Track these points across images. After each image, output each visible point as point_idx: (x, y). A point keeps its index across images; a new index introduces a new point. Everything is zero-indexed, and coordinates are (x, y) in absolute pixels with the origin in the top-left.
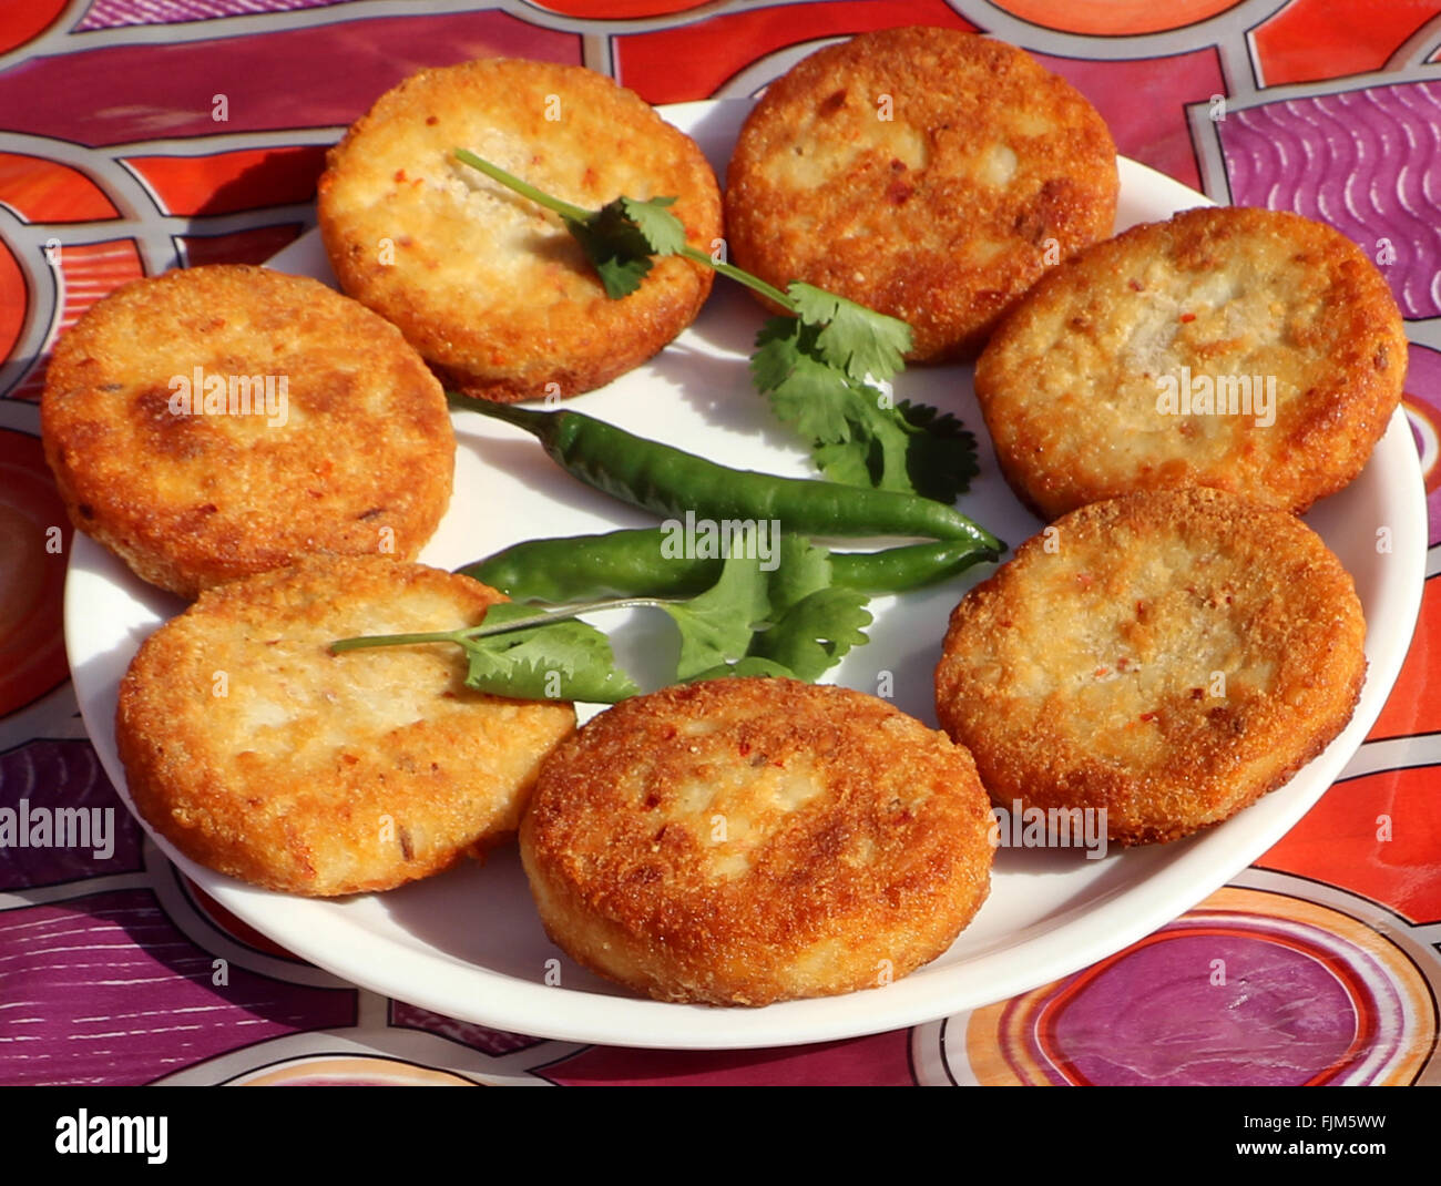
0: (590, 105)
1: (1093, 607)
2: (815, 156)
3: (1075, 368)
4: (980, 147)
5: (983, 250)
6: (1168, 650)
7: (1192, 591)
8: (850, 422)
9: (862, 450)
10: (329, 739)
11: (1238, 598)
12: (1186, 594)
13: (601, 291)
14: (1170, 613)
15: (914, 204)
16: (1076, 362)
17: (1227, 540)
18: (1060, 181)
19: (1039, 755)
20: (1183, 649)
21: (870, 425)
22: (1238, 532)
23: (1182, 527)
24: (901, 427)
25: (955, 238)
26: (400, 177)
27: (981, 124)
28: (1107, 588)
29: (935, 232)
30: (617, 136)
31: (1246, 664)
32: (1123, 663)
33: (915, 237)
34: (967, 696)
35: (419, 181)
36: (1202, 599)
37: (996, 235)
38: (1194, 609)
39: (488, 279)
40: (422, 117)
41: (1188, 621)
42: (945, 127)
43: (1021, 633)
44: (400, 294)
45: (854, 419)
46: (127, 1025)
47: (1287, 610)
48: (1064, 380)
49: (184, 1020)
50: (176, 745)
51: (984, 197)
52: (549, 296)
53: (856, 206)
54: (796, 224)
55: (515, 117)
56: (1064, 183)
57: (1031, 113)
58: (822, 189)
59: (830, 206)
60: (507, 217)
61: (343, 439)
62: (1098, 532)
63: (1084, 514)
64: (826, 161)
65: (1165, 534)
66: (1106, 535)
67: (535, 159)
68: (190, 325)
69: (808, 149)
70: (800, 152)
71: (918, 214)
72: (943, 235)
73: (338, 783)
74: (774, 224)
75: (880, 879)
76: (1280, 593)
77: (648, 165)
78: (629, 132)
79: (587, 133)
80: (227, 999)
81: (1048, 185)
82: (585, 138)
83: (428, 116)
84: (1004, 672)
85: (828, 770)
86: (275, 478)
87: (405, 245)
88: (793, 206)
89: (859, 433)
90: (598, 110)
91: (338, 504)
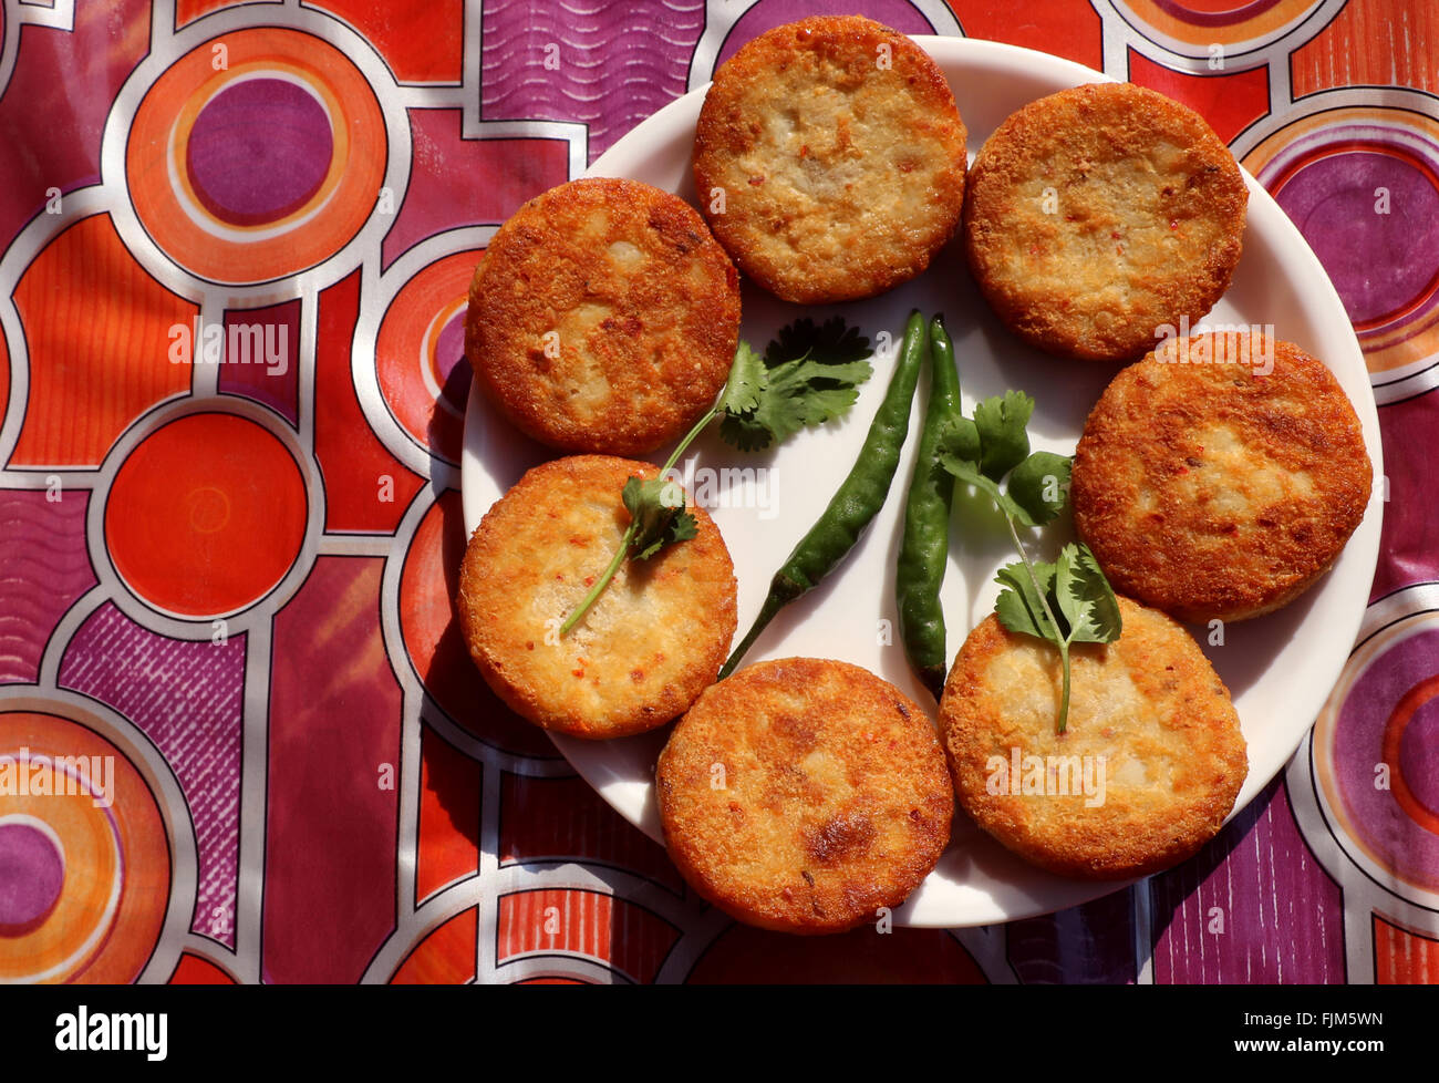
0: (516, 532)
1: (1059, 248)
2: (581, 381)
3: (820, 233)
4: (607, 264)
5: (695, 279)
6: (1113, 206)
7: (1072, 182)
8: (794, 395)
9: (811, 393)
10: (1152, 733)
11: (1088, 154)
12: (1071, 187)
13: (686, 544)
14: (1086, 200)
15: (644, 318)
16: (816, 231)
17: (1040, 153)
18: (652, 215)
19: (1192, 295)
20: (1117, 196)
21: (799, 382)
22: (1035, 145)
23: (1014, 180)
24: (801, 364)
25: (683, 296)
26: (579, 674)
27: (589, 259)
28: (1045, 236)
29: (672, 307)
30: (545, 517)
31: (1151, 158)
32: (1115, 236)
33: (673, 322)
34: (1119, 335)
35: (580, 660)
36: (1080, 177)
37: (687, 266)
38: (1087, 184)
39: (668, 622)
40: (526, 654)
41: (1095, 189)
42: (586, 284)
43: (1075, 295)
44: (687, 683)
45: (793, 391)
46: (1267, 891)
47: (1114, 125)
48: (830, 242)
49: (1265, 855)
50: (1171, 830)
51: (653, 269)
52: (685, 581)
53: (637, 360)
54: (638, 402)
55: (524, 587)
56: (654, 212)
57: (584, 223)
58: (611, 380)
59: (631, 378)
60: (611, 603)
61: (838, 724)
62: (1000, 235)
63: (980, 242)
64: (589, 374)
65: (1015, 193)
66: (1003, 230)
67: (559, 577)
68: (738, 825)
69: (574, 384)
70: (574, 391)
71: (654, 317)
72: (677, 303)
73: (1196, 727)
74: (635, 419)
75: (1317, 395)
76: (1099, 127)
77: (572, 498)
78: (541, 509)
79: (542, 538)
80: (1250, 828)
81: (652, 225)
82: (545, 540)
83: (526, 649)
84: (1107, 309)
85: (1208, 420)
86: (881, 770)
87: (638, 675)
88: (624, 402)
89: (800, 392)
90: (522, 527)
91: (897, 731)
